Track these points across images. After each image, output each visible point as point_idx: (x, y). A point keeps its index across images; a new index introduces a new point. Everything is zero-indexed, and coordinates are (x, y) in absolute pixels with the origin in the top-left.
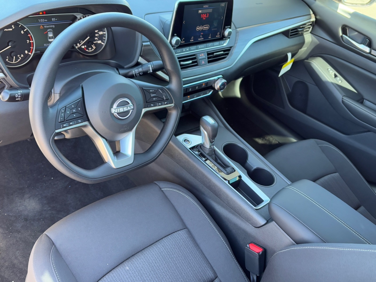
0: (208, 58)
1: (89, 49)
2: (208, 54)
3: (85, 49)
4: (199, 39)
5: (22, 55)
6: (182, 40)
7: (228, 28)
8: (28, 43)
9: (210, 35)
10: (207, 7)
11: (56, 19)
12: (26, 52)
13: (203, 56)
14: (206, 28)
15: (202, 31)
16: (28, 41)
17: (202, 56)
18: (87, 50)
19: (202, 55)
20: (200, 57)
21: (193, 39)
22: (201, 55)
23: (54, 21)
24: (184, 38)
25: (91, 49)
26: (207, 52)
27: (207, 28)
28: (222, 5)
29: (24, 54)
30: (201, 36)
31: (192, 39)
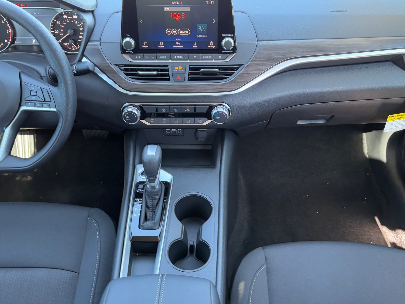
0: (190, 74)
1: (73, 47)
2: (191, 69)
3: (68, 47)
4: (175, 47)
5: (2, 43)
6: (144, 44)
7: (227, 36)
8: (8, 32)
9: (195, 43)
10: (178, 4)
11: (39, 13)
12: (6, 41)
13: (180, 69)
14: (185, 32)
15: (178, 36)
16: (8, 31)
17: (178, 69)
18: (70, 48)
19: (179, 67)
20: (175, 69)
21: (162, 44)
22: (176, 68)
23: (36, 15)
24: (146, 42)
25: (75, 48)
26: (190, 66)
27: (187, 33)
28: (208, 3)
29: (4, 43)
30: (177, 43)
31: (160, 44)
